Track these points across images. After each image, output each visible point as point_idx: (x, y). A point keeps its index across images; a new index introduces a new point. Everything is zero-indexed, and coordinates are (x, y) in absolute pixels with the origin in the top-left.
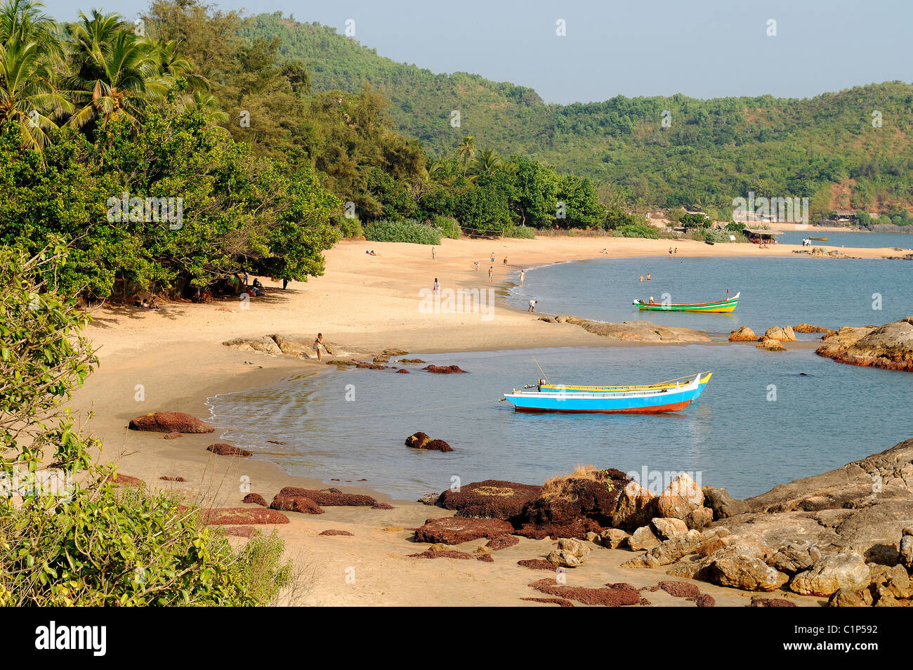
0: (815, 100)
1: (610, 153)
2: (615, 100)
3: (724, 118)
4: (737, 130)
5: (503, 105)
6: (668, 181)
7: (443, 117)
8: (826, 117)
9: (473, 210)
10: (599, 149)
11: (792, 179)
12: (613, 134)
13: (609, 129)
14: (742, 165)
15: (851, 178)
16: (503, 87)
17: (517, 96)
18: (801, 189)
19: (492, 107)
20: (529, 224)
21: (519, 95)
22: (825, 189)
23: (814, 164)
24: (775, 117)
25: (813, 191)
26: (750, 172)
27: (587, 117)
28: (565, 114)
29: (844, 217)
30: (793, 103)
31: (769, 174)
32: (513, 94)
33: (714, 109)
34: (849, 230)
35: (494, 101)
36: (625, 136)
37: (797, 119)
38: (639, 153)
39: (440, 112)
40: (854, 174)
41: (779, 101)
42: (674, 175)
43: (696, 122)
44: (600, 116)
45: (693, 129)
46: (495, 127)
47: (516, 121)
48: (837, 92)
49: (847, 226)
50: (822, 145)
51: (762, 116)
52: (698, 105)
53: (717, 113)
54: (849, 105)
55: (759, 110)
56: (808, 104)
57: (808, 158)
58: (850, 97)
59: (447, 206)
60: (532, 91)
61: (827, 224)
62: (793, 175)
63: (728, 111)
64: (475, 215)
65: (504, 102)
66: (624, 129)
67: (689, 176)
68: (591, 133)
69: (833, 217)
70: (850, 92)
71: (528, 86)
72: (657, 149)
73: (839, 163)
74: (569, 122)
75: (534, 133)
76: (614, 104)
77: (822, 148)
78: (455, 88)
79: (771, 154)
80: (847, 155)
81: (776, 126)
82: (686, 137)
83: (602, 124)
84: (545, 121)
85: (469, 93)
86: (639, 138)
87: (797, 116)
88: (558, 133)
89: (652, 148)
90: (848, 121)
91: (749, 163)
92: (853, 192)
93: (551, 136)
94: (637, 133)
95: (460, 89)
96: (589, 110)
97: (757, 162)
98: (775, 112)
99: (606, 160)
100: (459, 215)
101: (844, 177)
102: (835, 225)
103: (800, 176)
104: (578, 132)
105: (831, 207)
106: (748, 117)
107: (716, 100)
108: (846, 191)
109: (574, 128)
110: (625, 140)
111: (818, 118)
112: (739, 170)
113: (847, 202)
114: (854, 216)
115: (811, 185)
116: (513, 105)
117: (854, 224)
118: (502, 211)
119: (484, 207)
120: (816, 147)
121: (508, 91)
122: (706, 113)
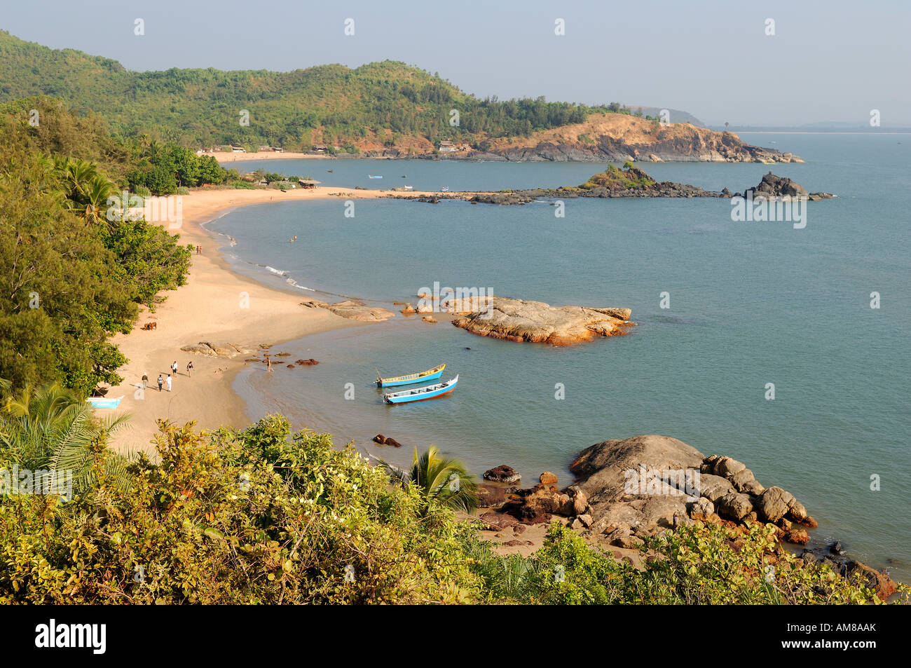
0: (292, 74)
1: (174, 105)
2: (172, 71)
3: (240, 83)
4: (248, 91)
5: (99, 71)
6: (215, 125)
7: (61, 78)
8: (299, 84)
9: (157, 181)
10: (167, 102)
11: (288, 125)
12: (173, 92)
13: (171, 89)
14: (258, 116)
15: (322, 125)
16: (97, 59)
17: (108, 65)
18: (295, 132)
19: (93, 72)
20: (183, 185)
21: (109, 65)
22: (308, 132)
23: (300, 116)
24: (270, 83)
25: (302, 133)
26: (263, 120)
27: (155, 81)
28: (141, 78)
29: (321, 149)
30: (279, 75)
31: (275, 122)
32: (106, 64)
33: (234, 78)
34: (324, 157)
35: (93, 68)
36: (182, 94)
37: (283, 85)
38: (191, 104)
39: (58, 75)
40: (324, 123)
41: (271, 73)
42: (219, 122)
43: (223, 85)
44: (164, 80)
45: (223, 90)
46: (96, 85)
47: (109, 82)
48: (304, 69)
49: (323, 154)
50: (302, 104)
51: (262, 82)
52: (223, 75)
53: (235, 80)
54: (312, 77)
55: (260, 79)
56: (289, 76)
57: (295, 112)
58: (312, 72)
59: (141, 179)
60: (117, 62)
61: (311, 153)
62: (289, 122)
63: (243, 79)
64: (158, 184)
65: (99, 69)
66: (181, 89)
67: (227, 123)
68: (160, 91)
69: (314, 149)
70: (311, 70)
71: (114, 59)
72: (201, 102)
73: (314, 116)
74: (143, 83)
75: (122, 90)
76: (172, 73)
77: (302, 106)
78: (67, 60)
79: (274, 109)
80: (317, 110)
81: (271, 89)
82: (219, 95)
83: (166, 85)
84: (129, 83)
85: (76, 63)
86: (190, 95)
87: (283, 83)
88: (138, 91)
89: (199, 102)
90: (315, 89)
91: (262, 115)
92: (324, 134)
93: (134, 93)
94: (188, 92)
95: (69, 60)
96: (156, 76)
97: (266, 114)
98: (270, 81)
99: (173, 110)
100: (147, 184)
101: (318, 125)
102: (316, 154)
103: (293, 124)
104: (151, 90)
105: (312, 143)
106: (254, 83)
107: (234, 72)
108: (320, 133)
109: (148, 87)
110: (182, 97)
111: (295, 85)
112: (257, 119)
113: (321, 139)
114: (326, 149)
115: (300, 129)
116: (106, 71)
117: (326, 153)
118: (172, 181)
119: (162, 179)
120: (299, 105)
121: (101, 62)
122: (229, 80)
